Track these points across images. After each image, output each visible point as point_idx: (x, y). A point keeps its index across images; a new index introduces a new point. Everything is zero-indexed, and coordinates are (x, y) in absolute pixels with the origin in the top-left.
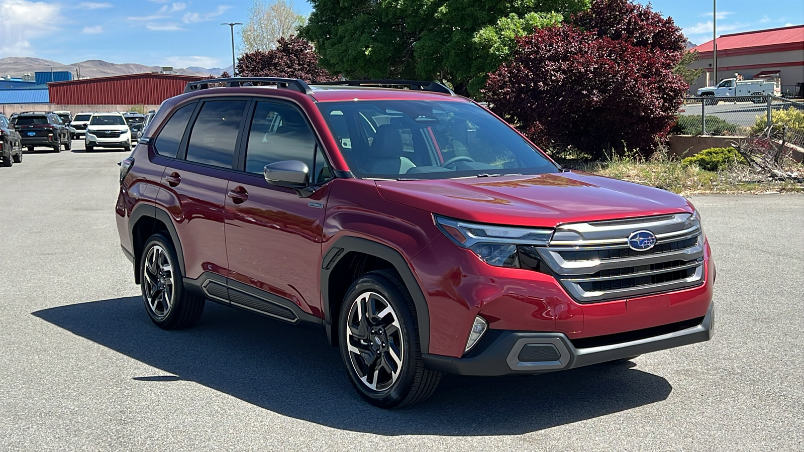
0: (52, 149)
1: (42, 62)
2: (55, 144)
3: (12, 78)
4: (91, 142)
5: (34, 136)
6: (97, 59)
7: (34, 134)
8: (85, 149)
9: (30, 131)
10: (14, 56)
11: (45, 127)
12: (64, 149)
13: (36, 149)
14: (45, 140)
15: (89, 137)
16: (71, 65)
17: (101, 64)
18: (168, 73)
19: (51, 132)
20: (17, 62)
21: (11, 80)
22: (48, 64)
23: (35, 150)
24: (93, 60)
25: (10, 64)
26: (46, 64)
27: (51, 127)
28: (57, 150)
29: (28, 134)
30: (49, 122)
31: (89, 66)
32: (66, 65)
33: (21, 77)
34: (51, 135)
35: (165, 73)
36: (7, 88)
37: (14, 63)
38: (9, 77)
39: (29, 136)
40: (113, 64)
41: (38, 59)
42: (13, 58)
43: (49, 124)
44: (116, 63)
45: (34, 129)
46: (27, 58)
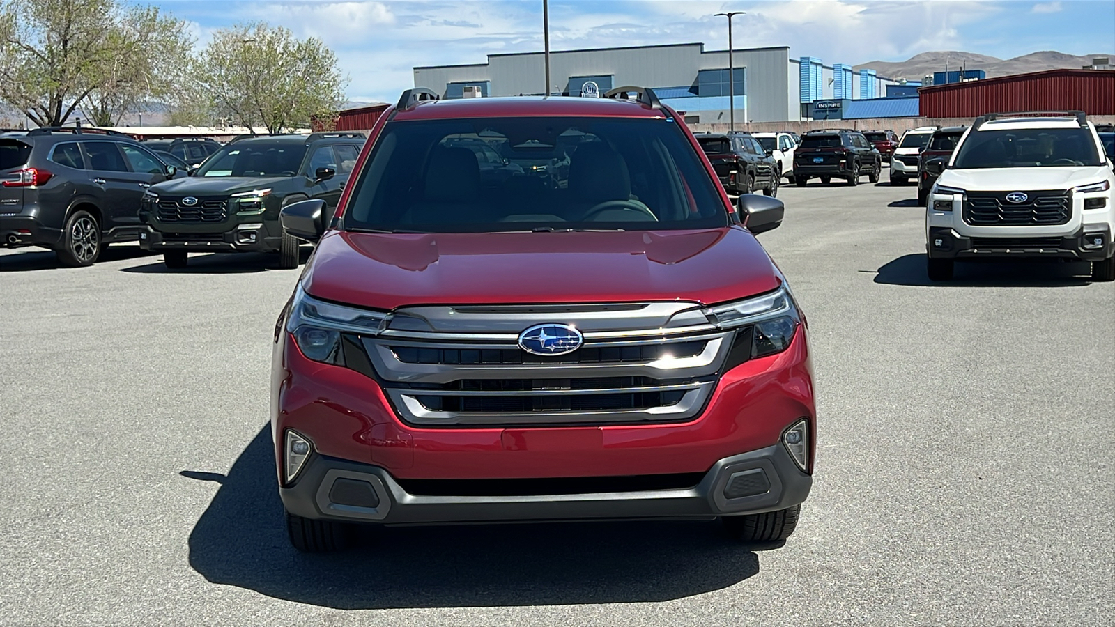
0: (846, 181)
1: (970, 57)
2: (848, 174)
3: (908, 82)
4: (896, 171)
5: (821, 163)
6: (1048, 50)
7: (822, 160)
8: (889, 181)
9: (816, 157)
10: (933, 51)
11: (836, 150)
12: (869, 181)
13: (833, 180)
14: (835, 168)
15: (894, 164)
16: (1011, 60)
17: (1054, 57)
18: (1101, 68)
19: (843, 157)
20: (936, 59)
21: (908, 84)
22: (979, 59)
23: (831, 181)
24: (1043, 52)
25: (927, 61)
26: (976, 59)
27: (844, 151)
28: (851, 183)
29: (814, 160)
30: (842, 144)
31: (1037, 60)
32: (1004, 60)
33: (920, 80)
34: (844, 161)
35: (1096, 68)
36: (898, 96)
37: (934, 60)
38: (905, 81)
39: (815, 164)
40: (1071, 56)
41: (965, 53)
42: (932, 54)
43: (842, 146)
44: (1076, 55)
45: (822, 153)
46: (951, 52)
